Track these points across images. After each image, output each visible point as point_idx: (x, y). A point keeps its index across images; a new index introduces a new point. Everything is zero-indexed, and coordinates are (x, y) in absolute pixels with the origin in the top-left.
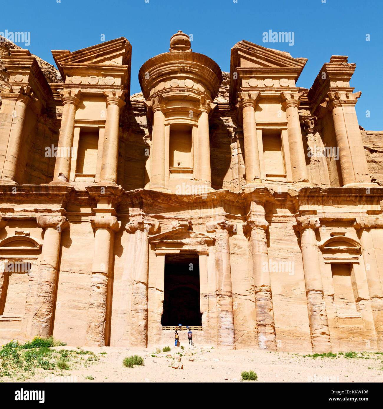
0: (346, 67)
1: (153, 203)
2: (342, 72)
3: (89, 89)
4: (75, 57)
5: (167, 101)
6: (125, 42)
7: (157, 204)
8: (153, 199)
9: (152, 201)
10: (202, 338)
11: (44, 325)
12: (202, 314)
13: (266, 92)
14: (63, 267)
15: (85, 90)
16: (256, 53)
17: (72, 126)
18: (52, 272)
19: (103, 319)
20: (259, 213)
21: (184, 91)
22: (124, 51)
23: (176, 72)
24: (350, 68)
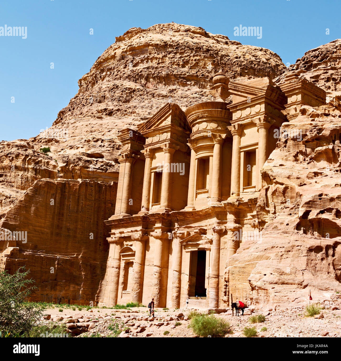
0: (294, 83)
1: (184, 218)
2: (292, 88)
3: (155, 145)
4: (147, 125)
5: (196, 141)
6: (170, 105)
7: (187, 219)
8: (183, 216)
9: (183, 217)
10: (204, 304)
11: (135, 296)
12: (206, 289)
13: (245, 121)
14: (147, 263)
15: (154, 146)
16: (239, 89)
17: (149, 172)
18: (138, 266)
19: (157, 293)
20: (230, 220)
21: (200, 133)
22: (171, 111)
23: (196, 120)
24: (297, 83)
